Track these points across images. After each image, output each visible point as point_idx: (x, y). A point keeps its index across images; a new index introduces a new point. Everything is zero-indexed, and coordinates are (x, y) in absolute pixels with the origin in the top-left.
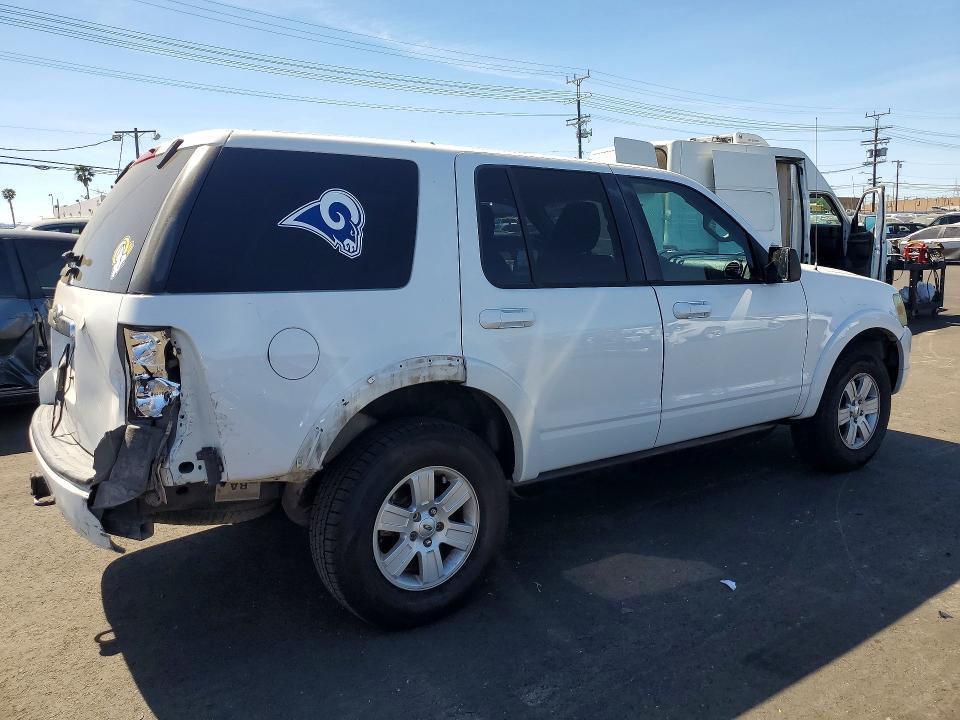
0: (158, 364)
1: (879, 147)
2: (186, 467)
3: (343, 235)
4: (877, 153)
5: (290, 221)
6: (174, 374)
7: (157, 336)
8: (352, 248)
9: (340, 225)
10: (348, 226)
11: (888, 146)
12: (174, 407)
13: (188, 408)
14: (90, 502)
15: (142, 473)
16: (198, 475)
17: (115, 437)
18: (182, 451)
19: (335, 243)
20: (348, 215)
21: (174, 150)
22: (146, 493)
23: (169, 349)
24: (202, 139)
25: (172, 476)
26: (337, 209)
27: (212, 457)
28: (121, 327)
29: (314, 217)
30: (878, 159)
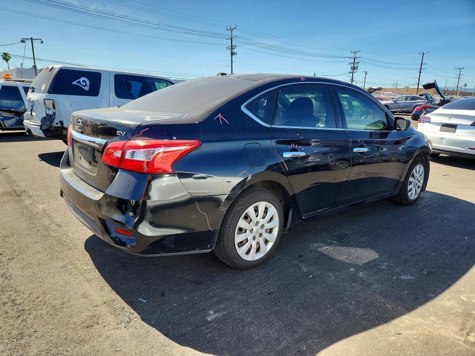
0: (51, 106)
1: (355, 65)
2: (57, 124)
3: (85, 86)
4: (354, 68)
5: (74, 83)
6: (54, 108)
7: (51, 101)
8: (87, 88)
9: (84, 84)
10: (86, 84)
11: (358, 65)
12: (54, 113)
13: (57, 113)
14: (40, 128)
15: (49, 124)
16: (59, 125)
17: (44, 118)
18: (56, 121)
19: (83, 87)
20: (86, 83)
21: (52, 68)
22: (50, 128)
23: (53, 103)
24: (58, 66)
25: (54, 125)
26: (83, 81)
27: (61, 122)
28: (44, 99)
29: (79, 82)
30: (354, 71)
